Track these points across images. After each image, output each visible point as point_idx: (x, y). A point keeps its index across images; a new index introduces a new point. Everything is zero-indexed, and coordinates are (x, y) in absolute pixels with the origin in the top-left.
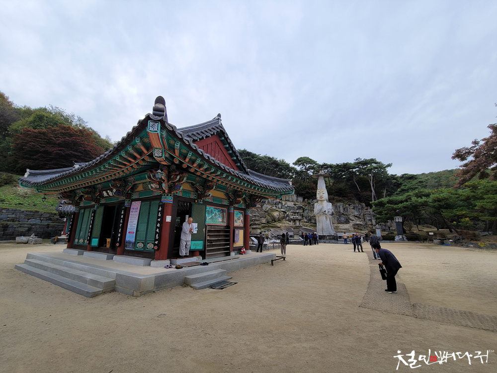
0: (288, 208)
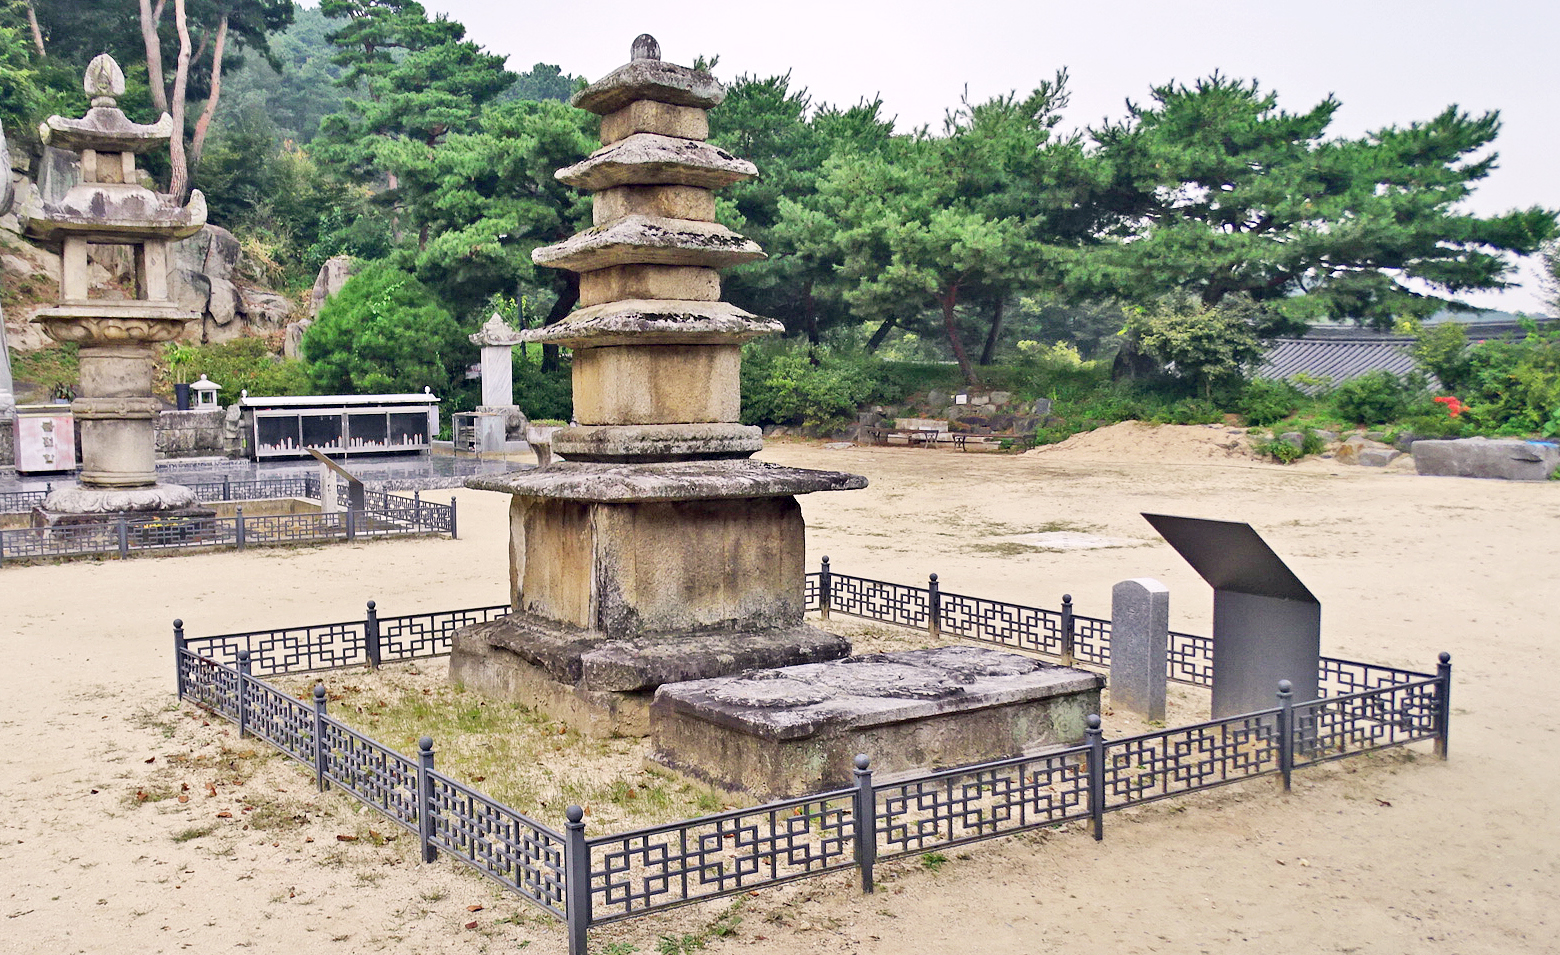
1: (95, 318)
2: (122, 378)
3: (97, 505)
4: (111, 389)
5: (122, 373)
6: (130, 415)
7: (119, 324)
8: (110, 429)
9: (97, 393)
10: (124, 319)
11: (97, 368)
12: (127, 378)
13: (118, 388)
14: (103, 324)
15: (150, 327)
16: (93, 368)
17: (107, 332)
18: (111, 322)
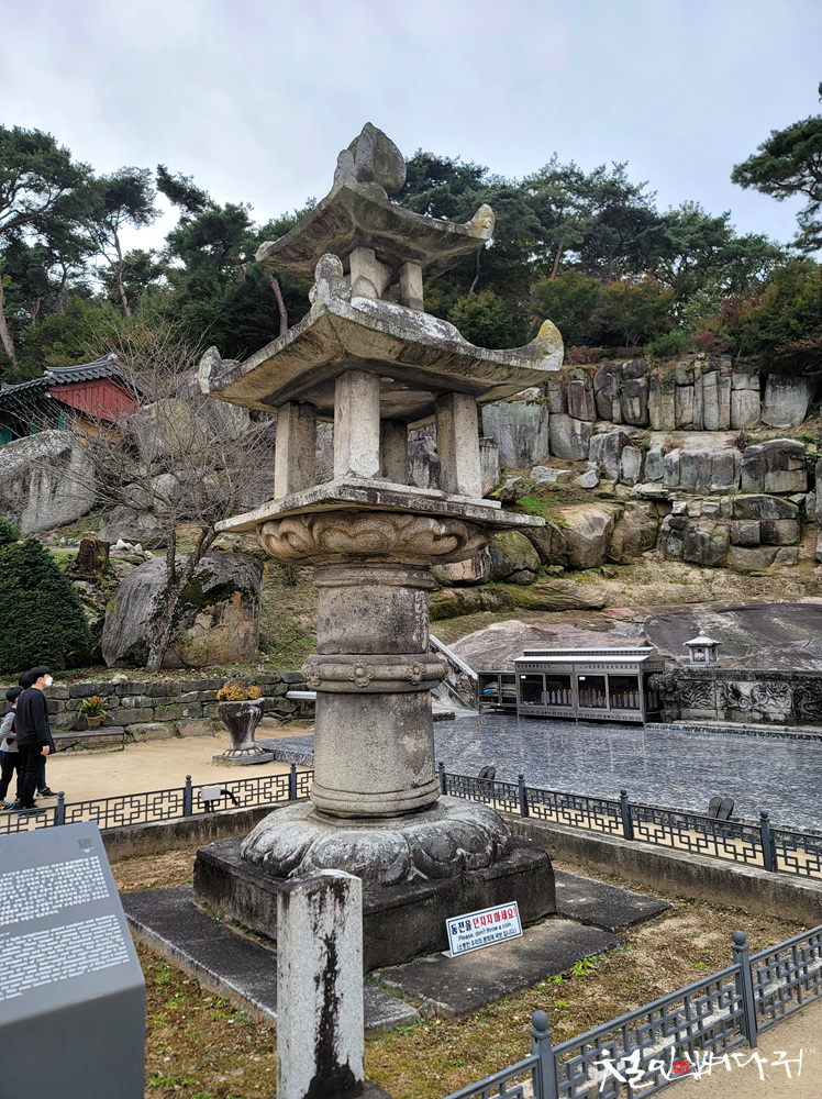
0: (688, 470)
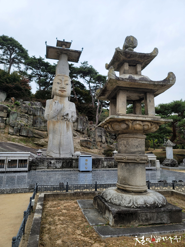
1: (131, 120)
2: (137, 146)
3: (131, 203)
4: (133, 150)
5: (137, 144)
6: (141, 162)
7: (141, 123)
8: (132, 167)
9: (127, 152)
10: (143, 121)
11: (127, 142)
12: (139, 146)
13: (136, 150)
14: (134, 123)
15: (151, 125)
16: (125, 142)
17: (135, 126)
18: (138, 122)
